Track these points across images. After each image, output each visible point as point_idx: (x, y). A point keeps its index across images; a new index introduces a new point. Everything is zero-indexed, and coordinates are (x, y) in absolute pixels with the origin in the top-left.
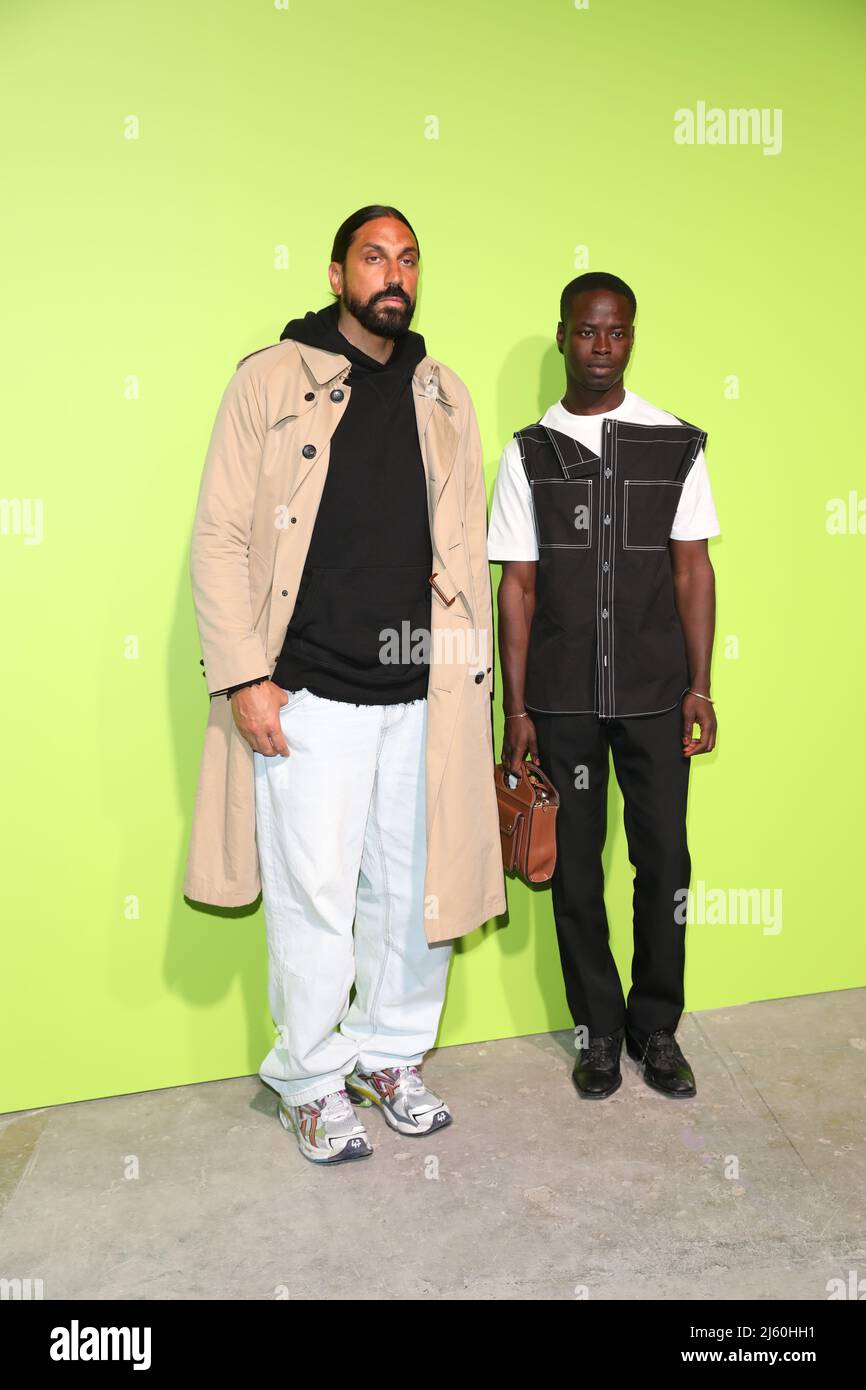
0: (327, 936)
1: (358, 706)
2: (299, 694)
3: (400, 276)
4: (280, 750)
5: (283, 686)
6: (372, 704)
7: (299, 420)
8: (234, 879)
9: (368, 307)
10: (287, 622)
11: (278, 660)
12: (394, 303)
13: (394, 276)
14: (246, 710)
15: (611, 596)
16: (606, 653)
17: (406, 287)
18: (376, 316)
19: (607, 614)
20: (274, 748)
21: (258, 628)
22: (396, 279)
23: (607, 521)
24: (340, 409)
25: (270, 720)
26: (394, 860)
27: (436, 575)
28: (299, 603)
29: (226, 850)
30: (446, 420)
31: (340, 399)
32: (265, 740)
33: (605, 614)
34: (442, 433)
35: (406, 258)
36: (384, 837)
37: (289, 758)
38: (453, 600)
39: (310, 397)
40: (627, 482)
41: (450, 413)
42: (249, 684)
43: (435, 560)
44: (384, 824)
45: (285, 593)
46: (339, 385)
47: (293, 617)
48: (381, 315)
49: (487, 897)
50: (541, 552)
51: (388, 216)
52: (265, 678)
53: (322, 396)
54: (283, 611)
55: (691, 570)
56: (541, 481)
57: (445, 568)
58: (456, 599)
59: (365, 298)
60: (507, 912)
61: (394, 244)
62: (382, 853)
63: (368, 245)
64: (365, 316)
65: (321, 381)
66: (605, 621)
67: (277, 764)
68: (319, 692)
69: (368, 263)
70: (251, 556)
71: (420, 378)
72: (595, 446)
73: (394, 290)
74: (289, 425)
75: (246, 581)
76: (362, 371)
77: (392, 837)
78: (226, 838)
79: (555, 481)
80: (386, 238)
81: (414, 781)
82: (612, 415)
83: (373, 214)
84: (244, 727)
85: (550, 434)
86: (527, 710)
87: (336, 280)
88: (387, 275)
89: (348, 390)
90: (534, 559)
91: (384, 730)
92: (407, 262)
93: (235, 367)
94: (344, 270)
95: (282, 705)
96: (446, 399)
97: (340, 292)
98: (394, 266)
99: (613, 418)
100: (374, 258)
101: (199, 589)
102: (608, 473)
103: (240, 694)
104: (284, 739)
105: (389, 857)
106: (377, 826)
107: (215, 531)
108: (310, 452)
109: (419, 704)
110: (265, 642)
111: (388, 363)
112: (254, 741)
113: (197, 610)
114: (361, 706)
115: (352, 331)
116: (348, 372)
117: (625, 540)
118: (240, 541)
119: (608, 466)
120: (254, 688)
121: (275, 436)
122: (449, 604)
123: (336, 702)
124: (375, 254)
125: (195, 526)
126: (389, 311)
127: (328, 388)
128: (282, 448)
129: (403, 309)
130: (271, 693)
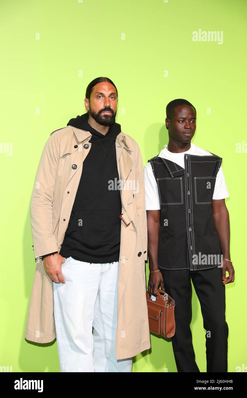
0: (82, 355)
1: (91, 264)
2: (68, 259)
3: (110, 104)
4: (61, 281)
5: (63, 256)
6: (96, 263)
7: (71, 155)
8: (44, 332)
9: (98, 115)
10: (65, 231)
11: (62, 245)
12: (108, 113)
13: (107, 104)
14: (48, 265)
15: (192, 222)
16: (191, 245)
17: (112, 107)
18: (101, 118)
19: (191, 229)
20: (59, 280)
21: (55, 233)
22: (108, 105)
23: (189, 193)
24: (87, 151)
25: (57, 268)
26: (107, 325)
27: (123, 214)
28: (69, 224)
29: (41, 320)
30: (128, 156)
31: (87, 148)
32: (56, 277)
33: (190, 230)
34: (126, 161)
35: (112, 96)
36: (103, 316)
37: (65, 284)
38: (129, 224)
39: (76, 147)
40: (195, 178)
41: (130, 154)
42: (50, 255)
43: (123, 209)
44: (102, 311)
45: (64, 220)
46: (87, 142)
47: (67, 229)
48: (103, 118)
49: (143, 342)
50: (161, 206)
51: (105, 81)
52: (57, 252)
53: (81, 146)
54: (64, 227)
55: (219, 211)
56: (161, 179)
57: (126, 212)
58: (130, 224)
59: (97, 112)
60: (151, 349)
61: (107, 92)
62: (103, 322)
63: (97, 93)
64: (97, 118)
65: (80, 141)
66: (190, 232)
67: (61, 286)
68: (76, 258)
69: (97, 98)
70: (53, 206)
71: (118, 140)
72: (182, 164)
73: (107, 109)
74: (68, 157)
75: (51, 216)
76: (96, 138)
77: (106, 316)
78: (41, 316)
79: (168, 178)
80: (104, 90)
81: (114, 294)
82: (188, 152)
83: (99, 81)
84: (47, 271)
85: (164, 161)
86: (159, 268)
87: (87, 105)
88: (105, 102)
89: (90, 145)
90: (159, 209)
91: (102, 274)
92: (112, 98)
93: (50, 135)
94: (89, 101)
95: (62, 263)
96: (128, 148)
97: (89, 109)
98: (107, 99)
99: (187, 154)
100: (100, 97)
101: (33, 218)
102: (188, 175)
103: (46, 258)
104: (63, 277)
105: (105, 324)
106: (100, 311)
107: (39, 196)
108: (75, 167)
109: (115, 264)
110: (57, 239)
111: (106, 135)
112: (51, 277)
113: (32, 226)
114: (92, 264)
115: (93, 123)
116: (90, 138)
117: (196, 201)
118: (49, 200)
119: (188, 172)
120: (52, 256)
121: (62, 161)
122: (127, 226)
123: (83, 262)
124: (100, 95)
125: (32, 194)
126: (106, 116)
127: (83, 143)
128: (65, 164)
129: (111, 115)
130: (58, 258)
